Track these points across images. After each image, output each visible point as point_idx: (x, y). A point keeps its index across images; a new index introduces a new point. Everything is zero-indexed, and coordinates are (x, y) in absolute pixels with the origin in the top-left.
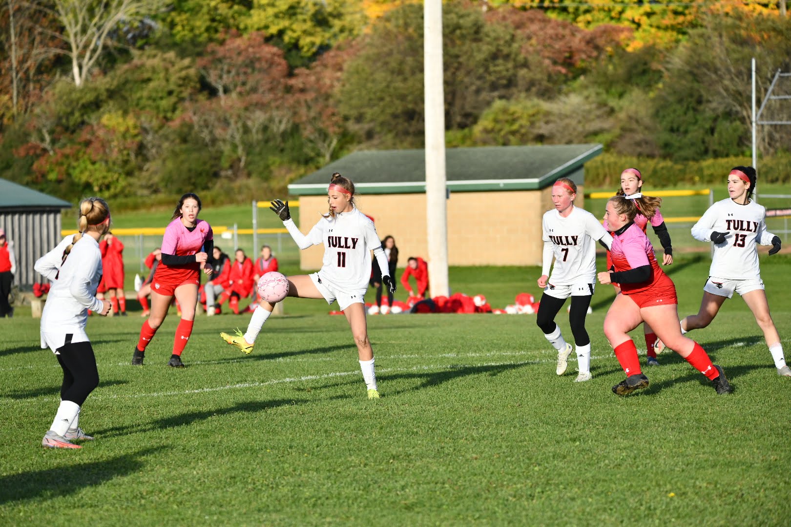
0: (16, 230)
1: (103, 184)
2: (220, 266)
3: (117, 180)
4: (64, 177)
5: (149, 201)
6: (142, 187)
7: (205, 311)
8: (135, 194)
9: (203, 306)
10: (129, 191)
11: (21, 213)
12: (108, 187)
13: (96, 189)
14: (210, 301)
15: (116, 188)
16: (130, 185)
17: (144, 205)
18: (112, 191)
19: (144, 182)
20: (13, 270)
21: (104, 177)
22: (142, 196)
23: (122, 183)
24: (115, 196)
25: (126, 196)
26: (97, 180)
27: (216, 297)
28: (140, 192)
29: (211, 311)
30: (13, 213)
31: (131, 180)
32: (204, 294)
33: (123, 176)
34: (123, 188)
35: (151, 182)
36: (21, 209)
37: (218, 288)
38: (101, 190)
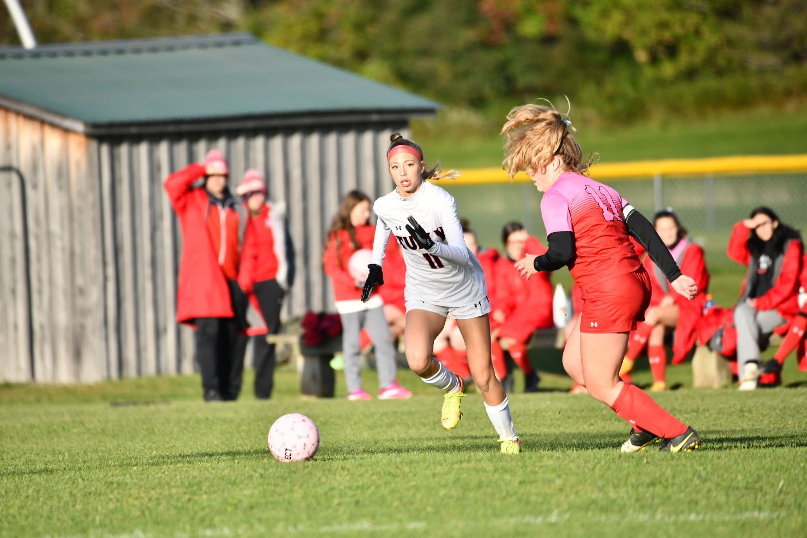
0: (296, 173)
1: (660, 43)
2: (773, 258)
3: (697, 32)
4: (561, 28)
5: (776, 83)
6: (762, 47)
7: (735, 378)
8: (743, 67)
9: (730, 365)
10: (729, 61)
11: (307, 130)
12: (672, 50)
13: (641, 56)
14: (747, 348)
15: (692, 51)
16: (730, 43)
17: (766, 95)
18: (684, 59)
19: (766, 34)
20: (281, 276)
21: (663, 25)
22: (762, 71)
23: (711, 38)
24: (690, 74)
25: (720, 73)
26: (643, 32)
27: (763, 341)
28: (757, 60)
29: (748, 374)
30: (288, 131)
31: (733, 30)
32: (733, 330)
33: (712, 20)
34: (713, 52)
35: (783, 36)
36: (308, 121)
37: (770, 319)
38: (654, 60)
